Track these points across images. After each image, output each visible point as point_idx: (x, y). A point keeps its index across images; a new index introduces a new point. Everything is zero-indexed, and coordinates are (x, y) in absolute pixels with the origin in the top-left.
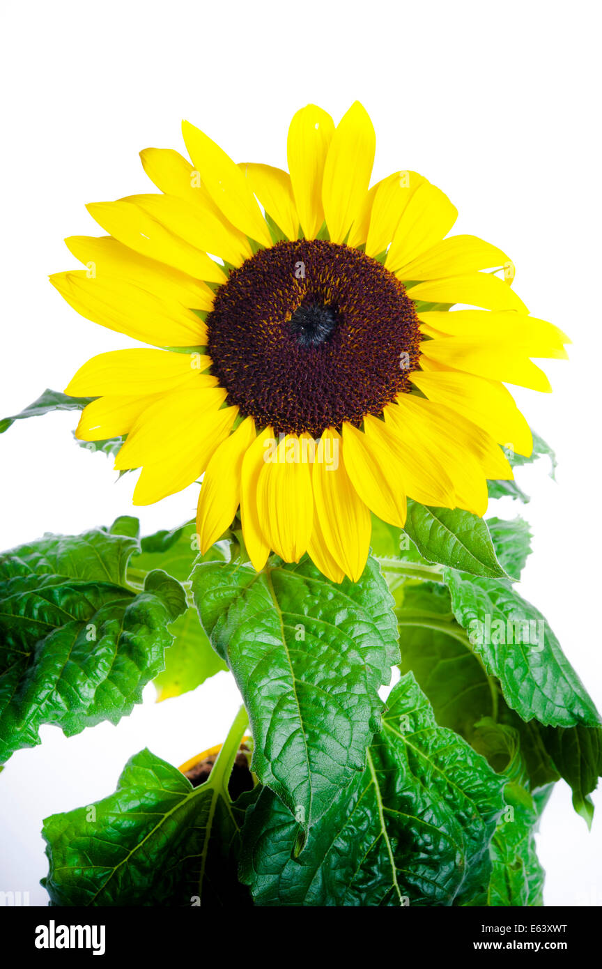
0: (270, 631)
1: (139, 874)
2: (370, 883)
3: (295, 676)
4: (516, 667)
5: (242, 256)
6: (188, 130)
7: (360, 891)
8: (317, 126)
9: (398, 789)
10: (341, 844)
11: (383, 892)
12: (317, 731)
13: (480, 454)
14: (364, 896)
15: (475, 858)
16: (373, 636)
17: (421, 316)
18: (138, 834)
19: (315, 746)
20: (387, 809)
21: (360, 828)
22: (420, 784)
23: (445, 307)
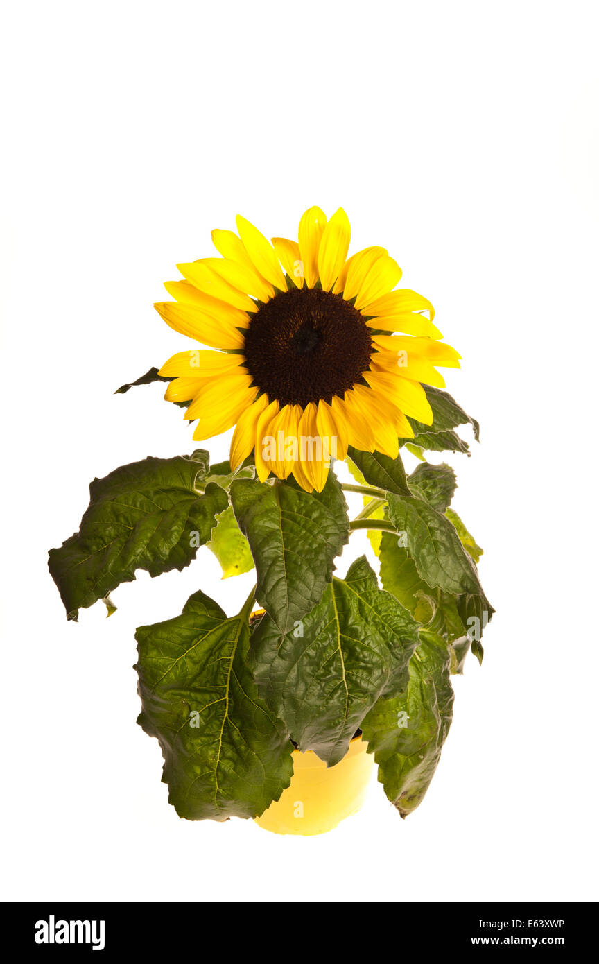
0: (273, 520)
1: (191, 664)
2: (328, 677)
3: (285, 547)
4: (428, 555)
5: (269, 297)
6: (240, 220)
7: (321, 681)
8: (316, 221)
9: (350, 623)
10: (312, 652)
11: (336, 683)
12: (294, 579)
13: (395, 423)
14: (323, 684)
15: (397, 670)
16: (333, 527)
17: (373, 338)
18: (192, 641)
19: (293, 588)
20: (342, 635)
21: (324, 644)
22: (364, 623)
23: (389, 333)
